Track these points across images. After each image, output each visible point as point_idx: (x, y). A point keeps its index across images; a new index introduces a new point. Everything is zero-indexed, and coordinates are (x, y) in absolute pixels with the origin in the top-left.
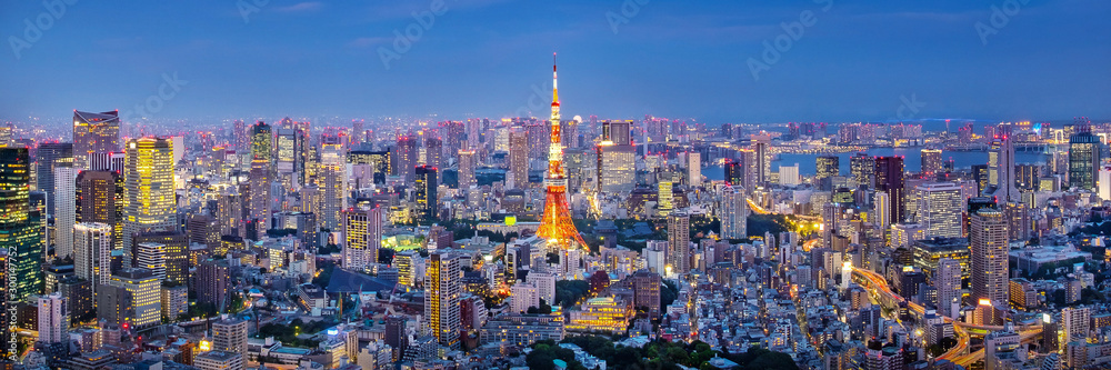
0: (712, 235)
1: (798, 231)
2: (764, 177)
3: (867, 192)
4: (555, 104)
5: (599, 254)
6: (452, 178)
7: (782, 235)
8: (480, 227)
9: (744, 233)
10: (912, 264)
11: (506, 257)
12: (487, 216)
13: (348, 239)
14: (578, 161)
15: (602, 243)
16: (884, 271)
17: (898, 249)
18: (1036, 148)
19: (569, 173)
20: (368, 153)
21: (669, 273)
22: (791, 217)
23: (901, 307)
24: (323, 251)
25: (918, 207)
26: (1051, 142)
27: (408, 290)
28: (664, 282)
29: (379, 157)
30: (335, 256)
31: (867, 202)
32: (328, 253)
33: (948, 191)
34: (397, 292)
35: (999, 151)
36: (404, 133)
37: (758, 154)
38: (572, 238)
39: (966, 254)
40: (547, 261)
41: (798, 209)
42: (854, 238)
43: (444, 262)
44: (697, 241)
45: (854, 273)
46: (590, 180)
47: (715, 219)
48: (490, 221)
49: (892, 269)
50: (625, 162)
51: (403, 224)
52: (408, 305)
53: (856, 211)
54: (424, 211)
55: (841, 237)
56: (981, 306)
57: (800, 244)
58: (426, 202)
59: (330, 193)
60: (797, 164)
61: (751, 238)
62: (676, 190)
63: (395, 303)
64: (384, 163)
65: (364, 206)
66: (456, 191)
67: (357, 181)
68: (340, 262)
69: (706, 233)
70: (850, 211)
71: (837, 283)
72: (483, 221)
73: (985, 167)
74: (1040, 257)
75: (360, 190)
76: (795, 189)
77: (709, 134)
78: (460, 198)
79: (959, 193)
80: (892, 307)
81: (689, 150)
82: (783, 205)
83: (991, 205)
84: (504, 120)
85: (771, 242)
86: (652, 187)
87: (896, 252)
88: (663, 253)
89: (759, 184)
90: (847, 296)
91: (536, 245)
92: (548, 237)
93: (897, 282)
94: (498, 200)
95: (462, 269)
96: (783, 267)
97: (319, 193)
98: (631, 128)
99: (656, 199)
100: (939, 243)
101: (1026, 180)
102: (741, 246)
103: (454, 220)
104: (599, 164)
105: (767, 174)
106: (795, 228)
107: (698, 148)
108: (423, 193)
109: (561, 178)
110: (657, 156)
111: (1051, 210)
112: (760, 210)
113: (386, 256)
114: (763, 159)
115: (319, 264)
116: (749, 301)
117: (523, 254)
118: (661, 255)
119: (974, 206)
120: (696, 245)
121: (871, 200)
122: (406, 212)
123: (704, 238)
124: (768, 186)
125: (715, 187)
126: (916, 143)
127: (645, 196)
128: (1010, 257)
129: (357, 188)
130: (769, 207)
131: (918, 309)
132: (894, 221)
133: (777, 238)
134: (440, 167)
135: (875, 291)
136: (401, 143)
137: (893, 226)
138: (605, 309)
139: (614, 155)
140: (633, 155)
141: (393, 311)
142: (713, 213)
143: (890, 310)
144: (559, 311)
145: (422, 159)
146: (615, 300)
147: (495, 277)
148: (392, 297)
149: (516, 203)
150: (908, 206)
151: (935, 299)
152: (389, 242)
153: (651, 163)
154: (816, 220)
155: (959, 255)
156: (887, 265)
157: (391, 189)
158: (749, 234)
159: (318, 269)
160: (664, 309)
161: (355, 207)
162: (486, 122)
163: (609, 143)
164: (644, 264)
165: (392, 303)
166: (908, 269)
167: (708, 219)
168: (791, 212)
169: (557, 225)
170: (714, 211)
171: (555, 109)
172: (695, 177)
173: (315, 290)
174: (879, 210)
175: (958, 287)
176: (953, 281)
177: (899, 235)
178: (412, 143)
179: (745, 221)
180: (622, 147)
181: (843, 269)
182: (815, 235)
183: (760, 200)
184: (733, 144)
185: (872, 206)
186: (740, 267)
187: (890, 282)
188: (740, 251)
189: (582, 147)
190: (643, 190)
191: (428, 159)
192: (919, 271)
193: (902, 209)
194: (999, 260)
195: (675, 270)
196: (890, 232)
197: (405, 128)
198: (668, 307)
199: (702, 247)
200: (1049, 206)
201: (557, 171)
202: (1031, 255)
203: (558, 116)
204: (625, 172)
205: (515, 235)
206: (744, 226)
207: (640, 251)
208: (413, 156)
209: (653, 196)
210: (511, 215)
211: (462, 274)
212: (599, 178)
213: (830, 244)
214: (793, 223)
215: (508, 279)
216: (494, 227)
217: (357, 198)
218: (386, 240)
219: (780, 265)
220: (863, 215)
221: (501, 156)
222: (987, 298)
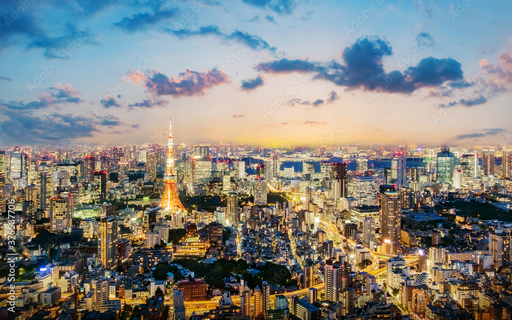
0: (250, 203)
1: (293, 201)
2: (276, 174)
3: (328, 181)
4: (170, 137)
5: (192, 214)
6: (114, 177)
7: (284, 203)
8: (130, 203)
9: (266, 202)
10: (350, 219)
11: (143, 218)
12: (134, 196)
13: (54, 214)
14: (182, 166)
15: (194, 209)
16: (336, 223)
17: (343, 211)
18: (418, 159)
19: (178, 173)
20: (67, 165)
21: (227, 223)
22: (289, 193)
23: (344, 242)
24: (39, 222)
25: (354, 189)
26: (426, 156)
27: (89, 240)
28: (225, 228)
29: (73, 167)
30: (46, 224)
31: (328, 186)
32: (42, 223)
33: (370, 181)
34: (82, 241)
35: (398, 160)
36: (88, 155)
37: (274, 162)
38: (178, 207)
39: (378, 214)
40: (165, 220)
41: (293, 190)
42: (321, 205)
43: (109, 223)
44: (242, 206)
45: (321, 223)
46: (188, 176)
47: (251, 195)
48: (136, 199)
49: (340, 221)
50: (206, 167)
51: (87, 204)
52: (88, 249)
53: (323, 191)
54: (99, 195)
55: (314, 204)
56: (386, 243)
57: (294, 208)
58: (100, 191)
59: (43, 189)
60: (293, 167)
61: (269, 205)
62: (232, 180)
63: (81, 248)
64: (76, 171)
65: (64, 195)
66: (117, 184)
67: (60, 181)
68: (49, 227)
69: (247, 202)
70: (319, 191)
71: (312, 228)
72: (131, 200)
73: (390, 169)
74: (418, 218)
75: (62, 186)
76: (292, 179)
77: (250, 152)
78: (119, 187)
79: (376, 182)
80: (339, 242)
81: (239, 160)
82: (285, 187)
83: (392, 189)
84: (144, 146)
85: (279, 207)
86: (219, 178)
87: (342, 212)
88: (225, 213)
89: (274, 177)
90: (316, 236)
91: (159, 211)
92: (166, 206)
93: (342, 229)
94: (140, 188)
95: (119, 226)
96: (284, 220)
97: (36, 189)
98: (210, 149)
99: (222, 185)
100: (364, 208)
101: (412, 176)
102: (264, 209)
103: (115, 200)
104: (193, 168)
105: (278, 172)
106: (291, 199)
107: (244, 159)
108: (98, 186)
109: (173, 176)
110: (223, 163)
111: (426, 193)
112: (274, 190)
113: (77, 222)
114: (276, 164)
115: (36, 230)
116: (267, 238)
117: (152, 216)
118: (223, 215)
119: (383, 189)
120: (241, 209)
121: (330, 185)
122: (89, 197)
123: (245, 205)
124: (278, 178)
125: (252, 179)
126: (354, 156)
127: (217, 184)
128: (401, 217)
129: (60, 184)
130: (278, 189)
131: (352, 244)
132: (342, 196)
133: (282, 204)
134: (108, 171)
135: (331, 233)
136: (86, 159)
137: (341, 199)
138: (194, 244)
139: (201, 163)
140: (211, 163)
141: (80, 253)
142: (251, 192)
143: (338, 243)
144: (170, 246)
145: (98, 167)
146: (199, 238)
147: (137, 229)
148: (80, 245)
149: (149, 189)
150: (349, 189)
151: (361, 238)
152: (78, 214)
153: (220, 166)
154: (302, 195)
155: (375, 215)
156: (337, 219)
157: (80, 185)
158: (268, 202)
159: (35, 233)
160: (224, 243)
161: (59, 196)
162: (134, 147)
163: (199, 157)
164: (214, 220)
165: (80, 248)
166: (348, 222)
167: (248, 195)
168: (290, 191)
169: (171, 200)
170: (251, 191)
171: (171, 140)
172: (242, 174)
173: (33, 246)
174: (334, 191)
175: (373, 232)
176: (371, 229)
177: (343, 204)
178: (93, 159)
179: (266, 196)
180: (206, 159)
181: (315, 221)
182: (301, 203)
183: (274, 185)
184: (261, 156)
185: (330, 188)
186: (263, 220)
187: (339, 229)
188: (263, 211)
189: (185, 159)
190: (215, 180)
191: (102, 168)
192: (353, 223)
193: (346, 190)
194: (395, 219)
195: (230, 222)
196: (339, 202)
197: (89, 151)
198: (227, 241)
199: (244, 210)
200: (425, 190)
201: (171, 172)
202: (413, 217)
203: (172, 144)
204: (206, 171)
205: (148, 206)
206: (266, 199)
207: (213, 212)
208: (93, 166)
209: (220, 183)
210: (146, 196)
211: (119, 229)
212: (193, 175)
213: (309, 208)
214: (291, 197)
215: (144, 230)
216: (137, 203)
217: (60, 190)
218: (77, 213)
219: (283, 219)
220: (326, 193)
221: (142, 165)
222: (389, 239)
